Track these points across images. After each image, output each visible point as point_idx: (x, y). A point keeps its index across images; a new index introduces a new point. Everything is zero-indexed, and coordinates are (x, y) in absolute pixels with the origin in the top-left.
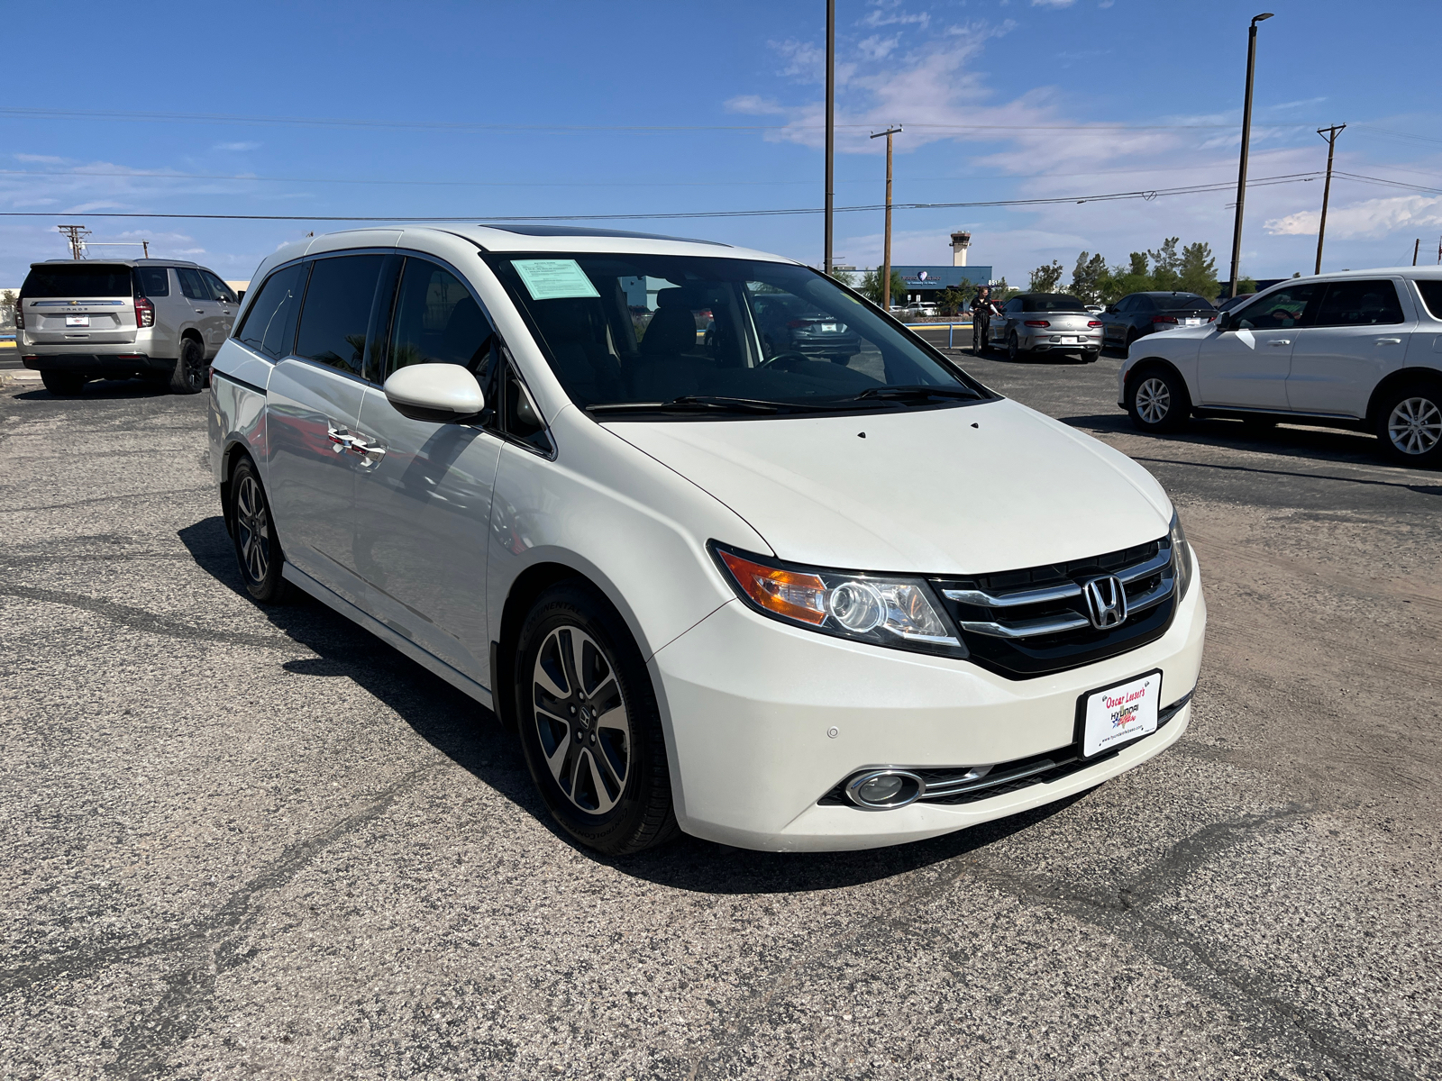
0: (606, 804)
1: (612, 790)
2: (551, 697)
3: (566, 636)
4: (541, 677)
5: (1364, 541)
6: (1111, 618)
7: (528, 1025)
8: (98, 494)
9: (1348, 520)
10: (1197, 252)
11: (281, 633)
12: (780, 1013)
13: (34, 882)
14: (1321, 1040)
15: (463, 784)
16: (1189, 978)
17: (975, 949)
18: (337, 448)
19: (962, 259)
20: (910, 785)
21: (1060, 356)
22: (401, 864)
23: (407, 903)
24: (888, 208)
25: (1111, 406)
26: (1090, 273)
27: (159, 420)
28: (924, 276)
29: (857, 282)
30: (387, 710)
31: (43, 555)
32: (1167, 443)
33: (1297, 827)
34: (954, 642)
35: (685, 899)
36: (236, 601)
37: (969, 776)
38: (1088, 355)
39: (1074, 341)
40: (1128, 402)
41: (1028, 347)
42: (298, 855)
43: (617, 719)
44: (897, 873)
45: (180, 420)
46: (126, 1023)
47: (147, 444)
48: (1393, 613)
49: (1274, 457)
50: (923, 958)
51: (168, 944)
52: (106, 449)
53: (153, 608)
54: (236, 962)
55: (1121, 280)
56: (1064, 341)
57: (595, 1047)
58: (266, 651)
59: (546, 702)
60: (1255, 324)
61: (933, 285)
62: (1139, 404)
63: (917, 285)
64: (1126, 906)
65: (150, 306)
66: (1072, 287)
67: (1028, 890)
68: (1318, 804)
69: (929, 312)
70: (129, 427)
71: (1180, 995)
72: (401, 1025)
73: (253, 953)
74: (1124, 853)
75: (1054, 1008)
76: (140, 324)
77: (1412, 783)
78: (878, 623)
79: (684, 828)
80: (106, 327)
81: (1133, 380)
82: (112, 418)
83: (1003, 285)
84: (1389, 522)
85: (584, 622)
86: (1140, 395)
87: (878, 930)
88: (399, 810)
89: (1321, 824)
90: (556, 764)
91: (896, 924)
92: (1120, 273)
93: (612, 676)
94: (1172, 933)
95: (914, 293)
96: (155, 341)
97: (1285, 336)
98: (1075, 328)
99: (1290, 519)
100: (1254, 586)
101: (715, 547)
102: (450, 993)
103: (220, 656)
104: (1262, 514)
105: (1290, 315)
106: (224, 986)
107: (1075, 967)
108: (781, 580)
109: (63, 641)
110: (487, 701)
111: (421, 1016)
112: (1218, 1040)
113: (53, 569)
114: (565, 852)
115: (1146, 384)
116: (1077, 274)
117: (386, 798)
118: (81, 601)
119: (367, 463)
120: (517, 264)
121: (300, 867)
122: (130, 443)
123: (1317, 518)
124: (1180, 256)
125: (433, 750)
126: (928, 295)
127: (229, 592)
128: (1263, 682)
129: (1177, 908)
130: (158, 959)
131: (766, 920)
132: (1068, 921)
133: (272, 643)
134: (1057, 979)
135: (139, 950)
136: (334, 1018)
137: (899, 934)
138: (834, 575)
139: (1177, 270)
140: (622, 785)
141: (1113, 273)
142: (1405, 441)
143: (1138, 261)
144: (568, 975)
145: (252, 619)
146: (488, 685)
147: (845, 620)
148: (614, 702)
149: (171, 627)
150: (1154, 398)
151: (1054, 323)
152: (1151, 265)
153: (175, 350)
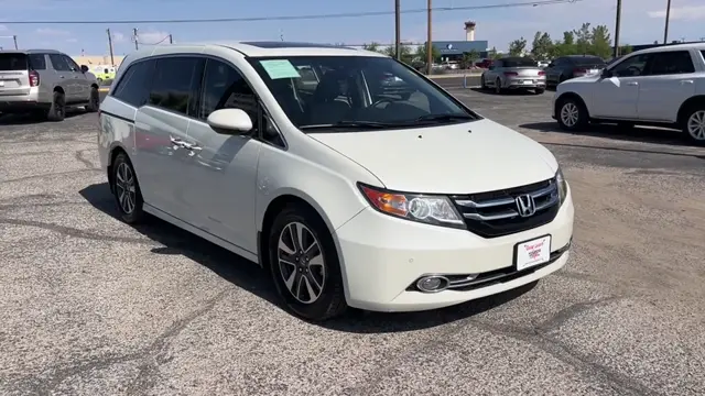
0: (313, 298)
1: (316, 291)
2: (287, 254)
3: (294, 227)
4: (282, 246)
5: (668, 183)
6: (528, 212)
7: (291, 379)
8: (30, 174)
9: (661, 173)
10: (600, 31)
11: (144, 236)
12: (393, 373)
13: (68, 337)
14: (612, 377)
15: (245, 296)
16: (560, 357)
17: (473, 350)
18: (175, 148)
19: (471, 36)
20: (444, 282)
21: (524, 91)
22: (226, 327)
23: (231, 341)
24: (429, 10)
25: (549, 118)
26: (542, 44)
27: (46, 136)
28: (450, 47)
29: (413, 50)
30: (204, 268)
31: (14, 205)
32: (576, 136)
33: (614, 303)
34: (461, 222)
35: (350, 336)
36: (118, 223)
37: (469, 278)
38: (539, 90)
39: (531, 83)
40: (557, 116)
41: (507, 86)
42: (179, 325)
43: (319, 260)
44: (440, 324)
45: (56, 135)
46: (127, 383)
47: (45, 148)
48: (675, 216)
49: (631, 142)
50: (451, 354)
51: (135, 356)
52: (23, 152)
53: (78, 227)
54: (166, 361)
55: (558, 47)
56: (526, 83)
57: (319, 386)
58: (139, 245)
59: (284, 257)
60: (620, 74)
61: (456, 52)
62: (563, 116)
63: (446, 52)
64: (537, 333)
65: (37, 74)
66: (532, 51)
67: (495, 329)
68: (625, 295)
69: (453, 66)
70: (32, 140)
71: (555, 362)
72: (240, 380)
73: (172, 358)
74: (538, 315)
75: (504, 368)
76: (31, 84)
77: (668, 286)
78: (429, 214)
79: (349, 304)
80: (13, 86)
81: (559, 104)
82: (21, 135)
83: (494, 51)
84: (682, 174)
85: (303, 219)
86: (563, 111)
87: (432, 345)
88: (219, 307)
89: (624, 302)
90: (289, 284)
91: (440, 342)
92: (558, 43)
93: (316, 242)
94: (554, 342)
95: (445, 56)
96: (40, 94)
97: (635, 80)
98: (531, 76)
99: (634, 174)
100: (611, 206)
101: (360, 185)
102: (257, 370)
103: (117, 247)
104: (619, 172)
105: (638, 69)
106: (163, 369)
107: (514, 355)
108: (388, 198)
109: (40, 242)
110: (255, 259)
111: (247, 377)
112: (570, 377)
113: (22, 211)
114: (295, 321)
115: (566, 106)
116: (535, 44)
117: (212, 303)
118: (41, 225)
119: (192, 154)
120: (262, 62)
121: (182, 328)
122: (35, 148)
123: (646, 172)
124: (591, 33)
125: (229, 283)
126: (453, 57)
127: (113, 219)
128: (607, 247)
129: (558, 334)
130: (133, 362)
131: (384, 342)
132: (513, 340)
133: (141, 241)
134: (506, 359)
135: (124, 358)
136: (211, 379)
137: (441, 346)
138: (410, 195)
139: (590, 41)
140: (321, 289)
141: (554, 43)
142: (696, 133)
143: (568, 36)
144: (304, 363)
145: (128, 231)
146: (256, 252)
147: (415, 214)
148: (317, 253)
149: (90, 235)
150: (570, 113)
151: (520, 73)
152: (576, 38)
153: (50, 98)
